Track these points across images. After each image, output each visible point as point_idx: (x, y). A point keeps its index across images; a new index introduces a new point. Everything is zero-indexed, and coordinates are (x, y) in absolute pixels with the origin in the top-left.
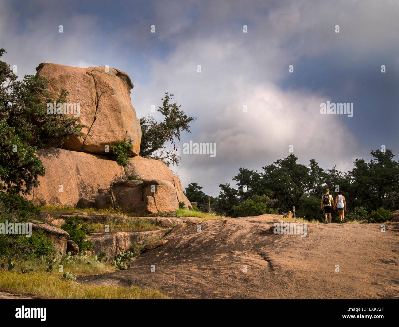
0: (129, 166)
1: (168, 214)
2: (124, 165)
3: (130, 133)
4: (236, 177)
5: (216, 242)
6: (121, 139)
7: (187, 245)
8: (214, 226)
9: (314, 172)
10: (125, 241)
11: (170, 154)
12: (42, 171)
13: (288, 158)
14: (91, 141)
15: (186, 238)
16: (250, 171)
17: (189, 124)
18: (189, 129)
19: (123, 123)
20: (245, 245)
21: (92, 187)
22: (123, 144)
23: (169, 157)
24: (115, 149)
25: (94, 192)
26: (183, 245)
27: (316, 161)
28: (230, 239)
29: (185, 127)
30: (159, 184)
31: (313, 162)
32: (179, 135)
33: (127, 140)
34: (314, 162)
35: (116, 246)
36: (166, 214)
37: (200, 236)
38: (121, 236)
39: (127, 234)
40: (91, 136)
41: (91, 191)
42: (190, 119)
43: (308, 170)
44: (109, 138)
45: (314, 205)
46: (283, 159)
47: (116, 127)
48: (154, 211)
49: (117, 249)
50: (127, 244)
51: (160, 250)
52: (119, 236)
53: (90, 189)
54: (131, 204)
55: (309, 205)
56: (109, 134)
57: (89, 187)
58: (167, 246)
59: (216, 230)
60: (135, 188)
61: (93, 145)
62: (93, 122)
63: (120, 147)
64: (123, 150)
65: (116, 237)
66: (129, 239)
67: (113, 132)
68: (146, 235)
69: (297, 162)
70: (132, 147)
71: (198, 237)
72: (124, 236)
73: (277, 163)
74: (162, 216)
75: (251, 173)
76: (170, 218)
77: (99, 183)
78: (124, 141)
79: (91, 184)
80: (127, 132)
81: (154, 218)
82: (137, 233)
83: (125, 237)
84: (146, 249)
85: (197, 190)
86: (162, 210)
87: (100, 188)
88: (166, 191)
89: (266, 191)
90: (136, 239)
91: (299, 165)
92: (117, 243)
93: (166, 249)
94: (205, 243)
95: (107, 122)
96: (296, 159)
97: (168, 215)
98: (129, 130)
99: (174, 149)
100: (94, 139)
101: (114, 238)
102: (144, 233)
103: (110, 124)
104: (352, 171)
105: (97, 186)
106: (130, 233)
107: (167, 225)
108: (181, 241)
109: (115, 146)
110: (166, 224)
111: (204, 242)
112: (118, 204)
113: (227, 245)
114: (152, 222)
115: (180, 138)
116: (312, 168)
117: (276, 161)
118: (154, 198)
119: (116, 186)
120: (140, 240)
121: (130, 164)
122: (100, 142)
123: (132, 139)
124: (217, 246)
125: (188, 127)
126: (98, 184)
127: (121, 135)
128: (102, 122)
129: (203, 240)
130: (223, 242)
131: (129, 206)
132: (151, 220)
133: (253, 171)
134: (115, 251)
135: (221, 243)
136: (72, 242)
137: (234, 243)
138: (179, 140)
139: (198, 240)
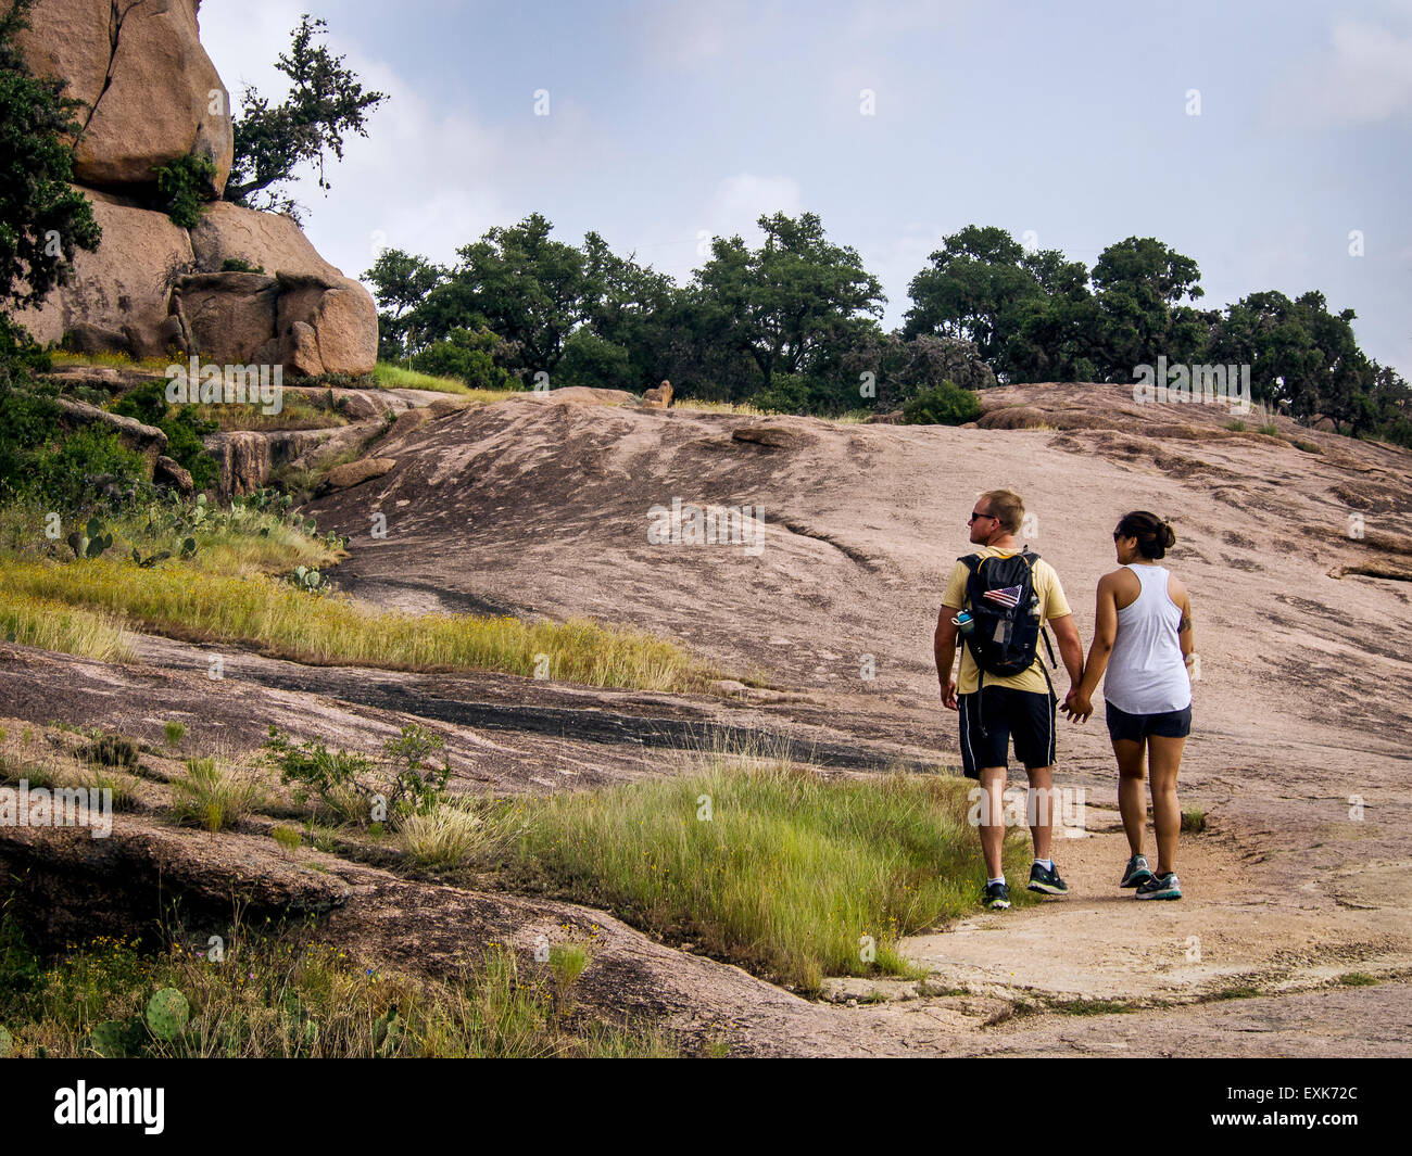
0: (204, 231)
1: (353, 380)
2: (191, 228)
3: (207, 131)
4: (370, 273)
5: (567, 471)
6: (182, 147)
7: (468, 477)
8: (530, 422)
9: (596, 266)
10: (256, 459)
11: (280, 200)
12: (92, 237)
13: (523, 226)
14: (95, 149)
15: (456, 458)
16: (410, 257)
17: (365, 112)
18: (364, 125)
19: (190, 99)
20: (671, 484)
21: (100, 290)
22: (187, 162)
23: (276, 209)
24: (165, 175)
25: (106, 305)
26: (454, 476)
27: (604, 237)
28: (610, 463)
29: (355, 120)
30: (330, 288)
31: (593, 239)
32: (341, 142)
33: (200, 151)
34: (598, 240)
35: (233, 473)
36: (349, 380)
37: (504, 451)
38: (246, 442)
39: (261, 438)
40: (94, 134)
41: (97, 302)
42: (372, 98)
43: (582, 260)
44: (147, 144)
45: (608, 363)
46: (506, 228)
47: (168, 110)
48: (313, 368)
49: (234, 483)
50: (261, 468)
51: (378, 491)
52: (242, 442)
53: (96, 296)
54: (241, 346)
55: (590, 362)
56: (150, 130)
57: (92, 290)
58: (399, 478)
59: (541, 432)
60: (251, 298)
61: (100, 164)
62: (100, 91)
63: (180, 170)
64: (189, 181)
65: (234, 446)
66: (267, 452)
67: (161, 124)
68: (312, 441)
69: (552, 237)
70: (213, 174)
71: (499, 454)
72: (255, 442)
73: (491, 236)
74: (337, 384)
75: (413, 263)
76: (368, 392)
77: (122, 280)
78: (192, 154)
79: (98, 281)
80: (199, 127)
81: (318, 391)
82: (287, 435)
83: (256, 445)
84: (329, 486)
85: (408, 309)
86: (335, 365)
87: (123, 294)
88: (350, 309)
89: (469, 315)
90: (287, 453)
91: (558, 246)
92: (234, 465)
93: (396, 486)
94: (527, 474)
95: (142, 93)
96: (548, 227)
97: (356, 381)
98: (205, 121)
99: (321, 184)
100: (103, 143)
101: (228, 447)
102: (305, 434)
103: (150, 99)
104: (702, 269)
105: (116, 288)
106: (269, 435)
107: (360, 413)
108: (442, 464)
109: (166, 169)
110: (356, 410)
111: (525, 468)
112: (198, 347)
113: (607, 482)
114: (317, 405)
115: (342, 152)
116: (591, 255)
117: (487, 233)
118: (315, 328)
119: (190, 289)
120: (296, 457)
121: (206, 224)
122: (122, 153)
123: (214, 149)
124: (576, 485)
125: (361, 120)
126: (117, 281)
127: (183, 134)
128: (129, 93)
129: (517, 464)
130: (591, 471)
131: (233, 351)
132: (313, 397)
133: (416, 258)
134: (229, 488)
135: (586, 474)
136: (168, 462)
137: (628, 477)
138: (340, 156)
139: (501, 462)
